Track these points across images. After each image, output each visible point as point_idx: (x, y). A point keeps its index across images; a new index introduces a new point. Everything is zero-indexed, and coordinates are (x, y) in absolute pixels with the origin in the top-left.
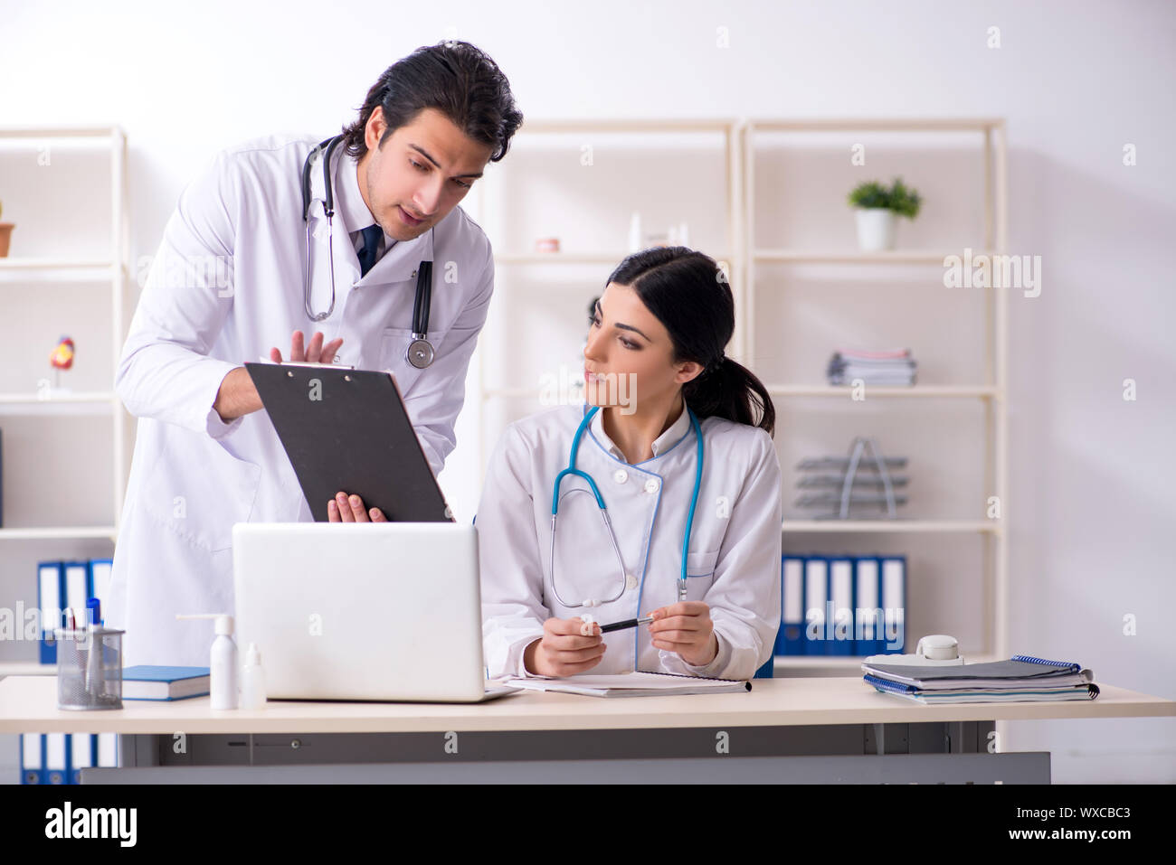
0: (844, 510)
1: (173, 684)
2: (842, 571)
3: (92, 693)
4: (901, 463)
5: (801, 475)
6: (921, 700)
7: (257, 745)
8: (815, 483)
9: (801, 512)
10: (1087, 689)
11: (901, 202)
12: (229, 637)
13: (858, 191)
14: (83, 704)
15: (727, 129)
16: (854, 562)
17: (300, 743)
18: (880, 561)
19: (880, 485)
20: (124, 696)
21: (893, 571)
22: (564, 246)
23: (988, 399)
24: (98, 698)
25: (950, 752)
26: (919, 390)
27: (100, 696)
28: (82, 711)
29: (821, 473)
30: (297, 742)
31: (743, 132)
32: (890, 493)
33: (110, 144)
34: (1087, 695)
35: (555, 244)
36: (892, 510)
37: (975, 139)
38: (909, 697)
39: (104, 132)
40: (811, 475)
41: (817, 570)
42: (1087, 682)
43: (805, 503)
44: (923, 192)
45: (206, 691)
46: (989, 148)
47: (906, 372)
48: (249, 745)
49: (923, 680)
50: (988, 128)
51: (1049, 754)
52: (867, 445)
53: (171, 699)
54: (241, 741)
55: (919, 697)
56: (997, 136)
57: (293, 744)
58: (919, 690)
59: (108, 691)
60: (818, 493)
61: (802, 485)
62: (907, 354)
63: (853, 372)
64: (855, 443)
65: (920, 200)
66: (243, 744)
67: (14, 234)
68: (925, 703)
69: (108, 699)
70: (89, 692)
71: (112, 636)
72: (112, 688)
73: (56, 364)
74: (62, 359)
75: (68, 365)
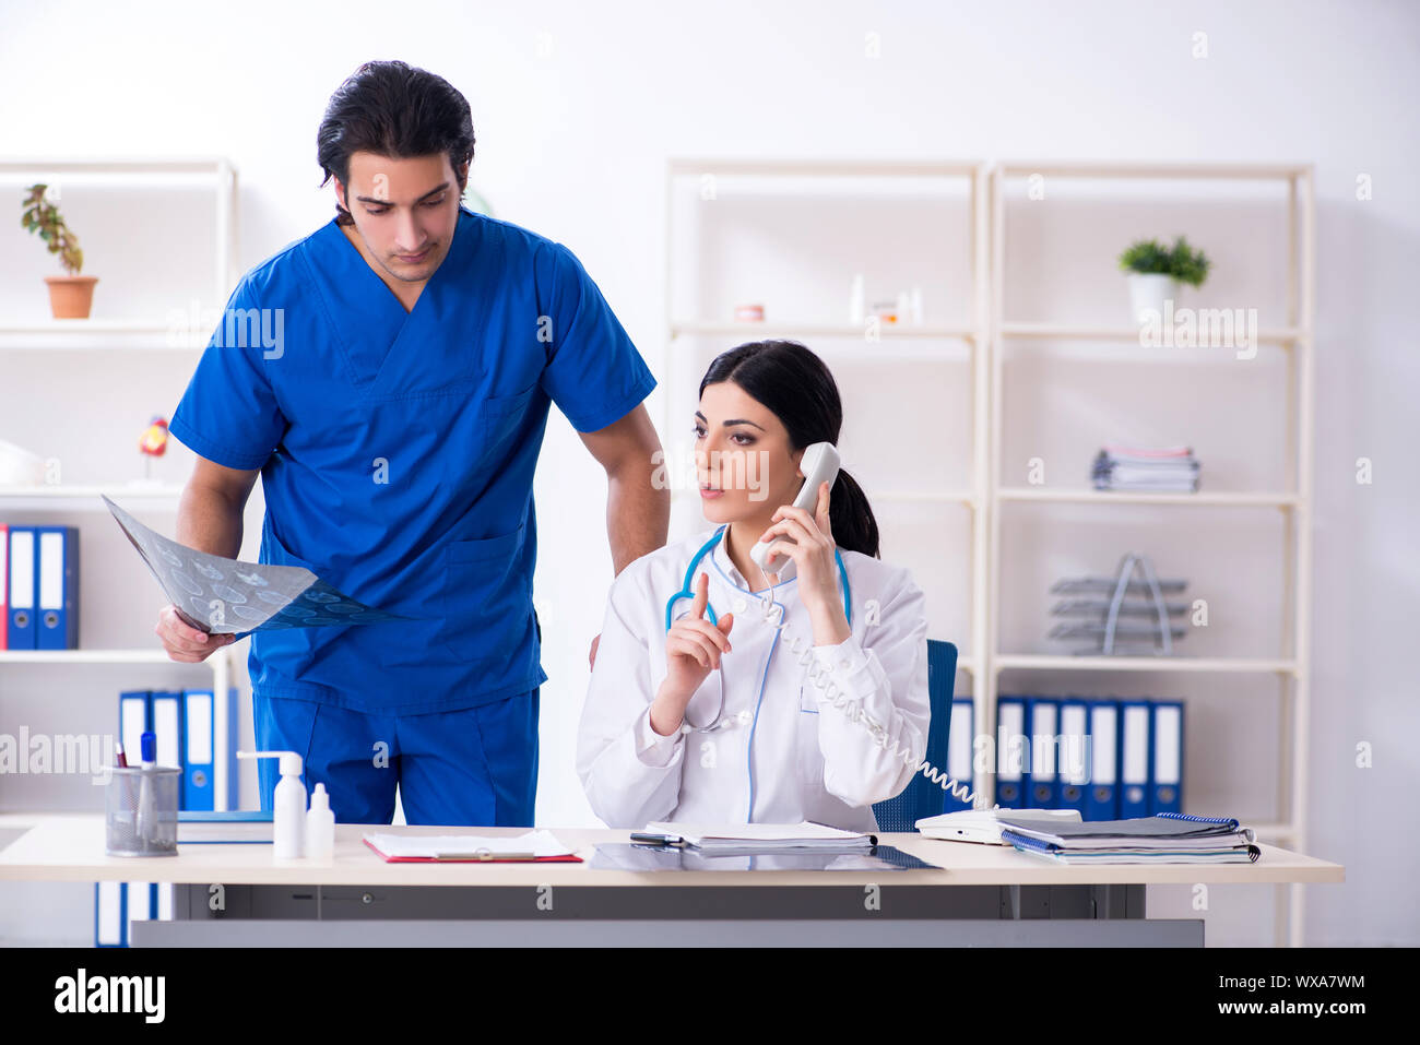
0: (1109, 643)
2: (1104, 718)
3: (144, 837)
4: (1180, 587)
5: (1056, 600)
6: (1062, 859)
7: (324, 898)
8: (1079, 609)
9: (1055, 644)
10: (1246, 850)
11: (1185, 266)
12: (296, 778)
13: (1133, 252)
14: (132, 850)
15: (973, 173)
16: (1120, 708)
17: (373, 898)
18: (1152, 707)
19: (1154, 614)
21: (1168, 719)
22: (769, 313)
23: (1288, 510)
25: (1095, 918)
26: (1204, 497)
29: (1082, 598)
30: (369, 897)
31: (991, 178)
32: (1165, 624)
33: (218, 182)
34: (1246, 858)
35: (759, 311)
36: (1167, 643)
37: (1280, 189)
39: (209, 167)
40: (1070, 599)
41: (1074, 716)
42: (1247, 843)
43: (1058, 634)
44: (1210, 255)
45: (270, 839)
46: (1294, 201)
47: (1188, 475)
48: (316, 899)
49: (1065, 837)
50: (1293, 177)
51: (1203, 921)
52: (1138, 562)
54: (309, 893)
56: (1304, 187)
57: (365, 898)
58: (1060, 848)
59: (161, 835)
60: (1077, 621)
61: (1058, 611)
62: (1189, 453)
63: (1122, 474)
64: (1124, 560)
65: (1208, 263)
66: (309, 897)
67: (98, 291)
68: (1067, 863)
69: (162, 844)
70: (141, 836)
71: (165, 775)
72: (166, 833)
73: (146, 450)
74: (154, 444)
75: (160, 451)
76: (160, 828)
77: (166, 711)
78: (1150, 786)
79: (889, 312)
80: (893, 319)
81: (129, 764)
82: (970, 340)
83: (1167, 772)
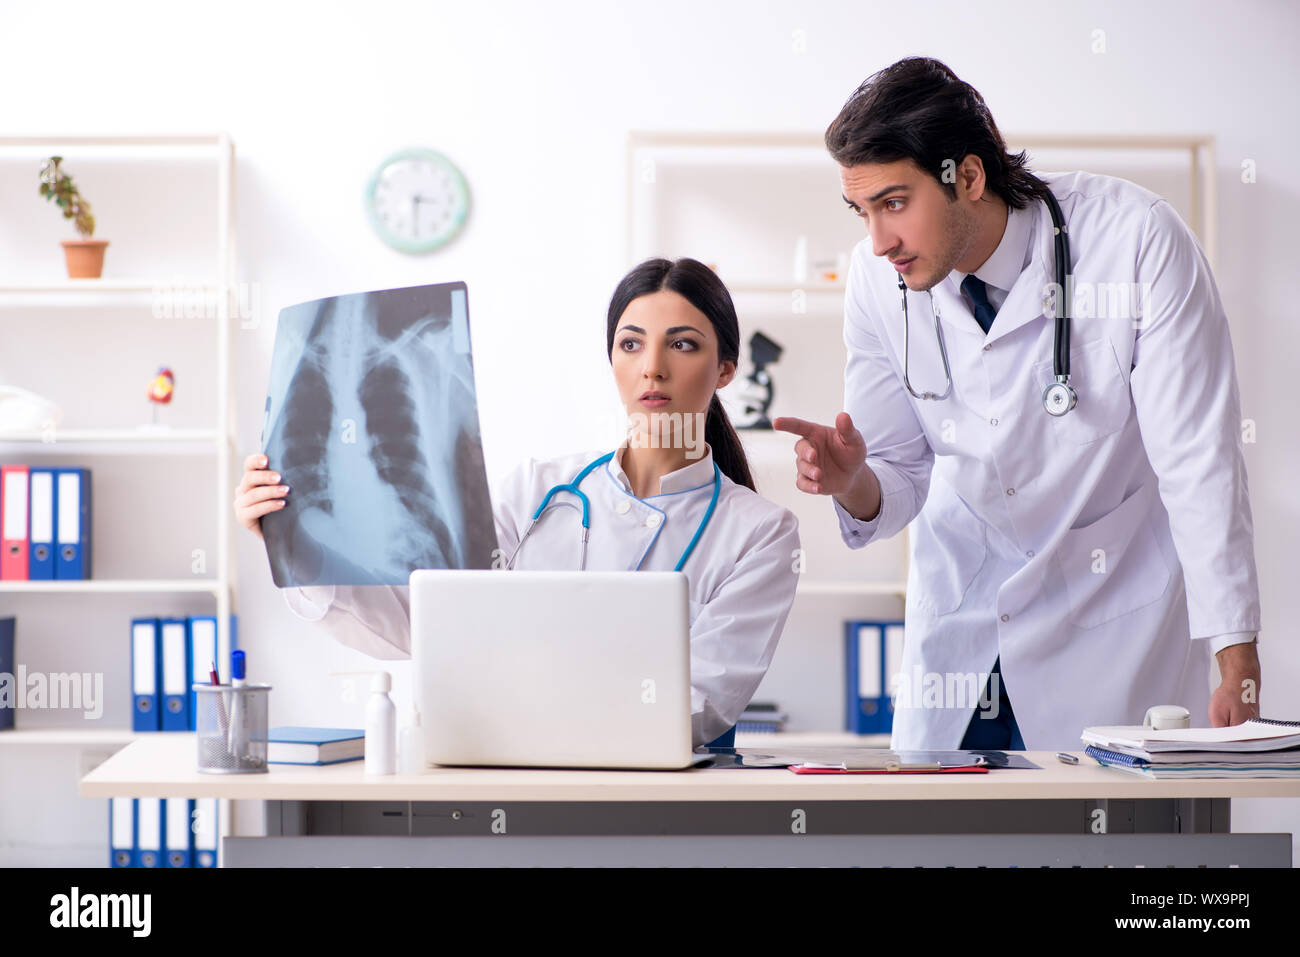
1: (323, 746)
3: (235, 754)
6: (1149, 774)
7: (414, 815)
12: (386, 695)
14: (222, 767)
17: (462, 814)
20: (270, 759)
24: (241, 760)
25: (1180, 832)
27: (243, 758)
28: (224, 774)
30: (459, 813)
33: (217, 153)
37: (1181, 159)
38: (1136, 771)
39: (210, 140)
45: (361, 755)
46: (1196, 170)
48: (407, 815)
49: (1153, 753)
50: (1195, 147)
51: (1291, 836)
53: (321, 764)
54: (399, 810)
55: (1148, 771)
56: (1205, 155)
57: (454, 815)
58: (1147, 762)
59: (252, 752)
66: (399, 814)
67: (109, 255)
68: (1154, 777)
69: (253, 762)
70: (232, 754)
71: (256, 693)
72: (256, 750)
73: (154, 398)
74: (161, 393)
75: (167, 399)
76: (251, 745)
77: (173, 635)
79: (830, 270)
80: (833, 277)
81: (221, 681)
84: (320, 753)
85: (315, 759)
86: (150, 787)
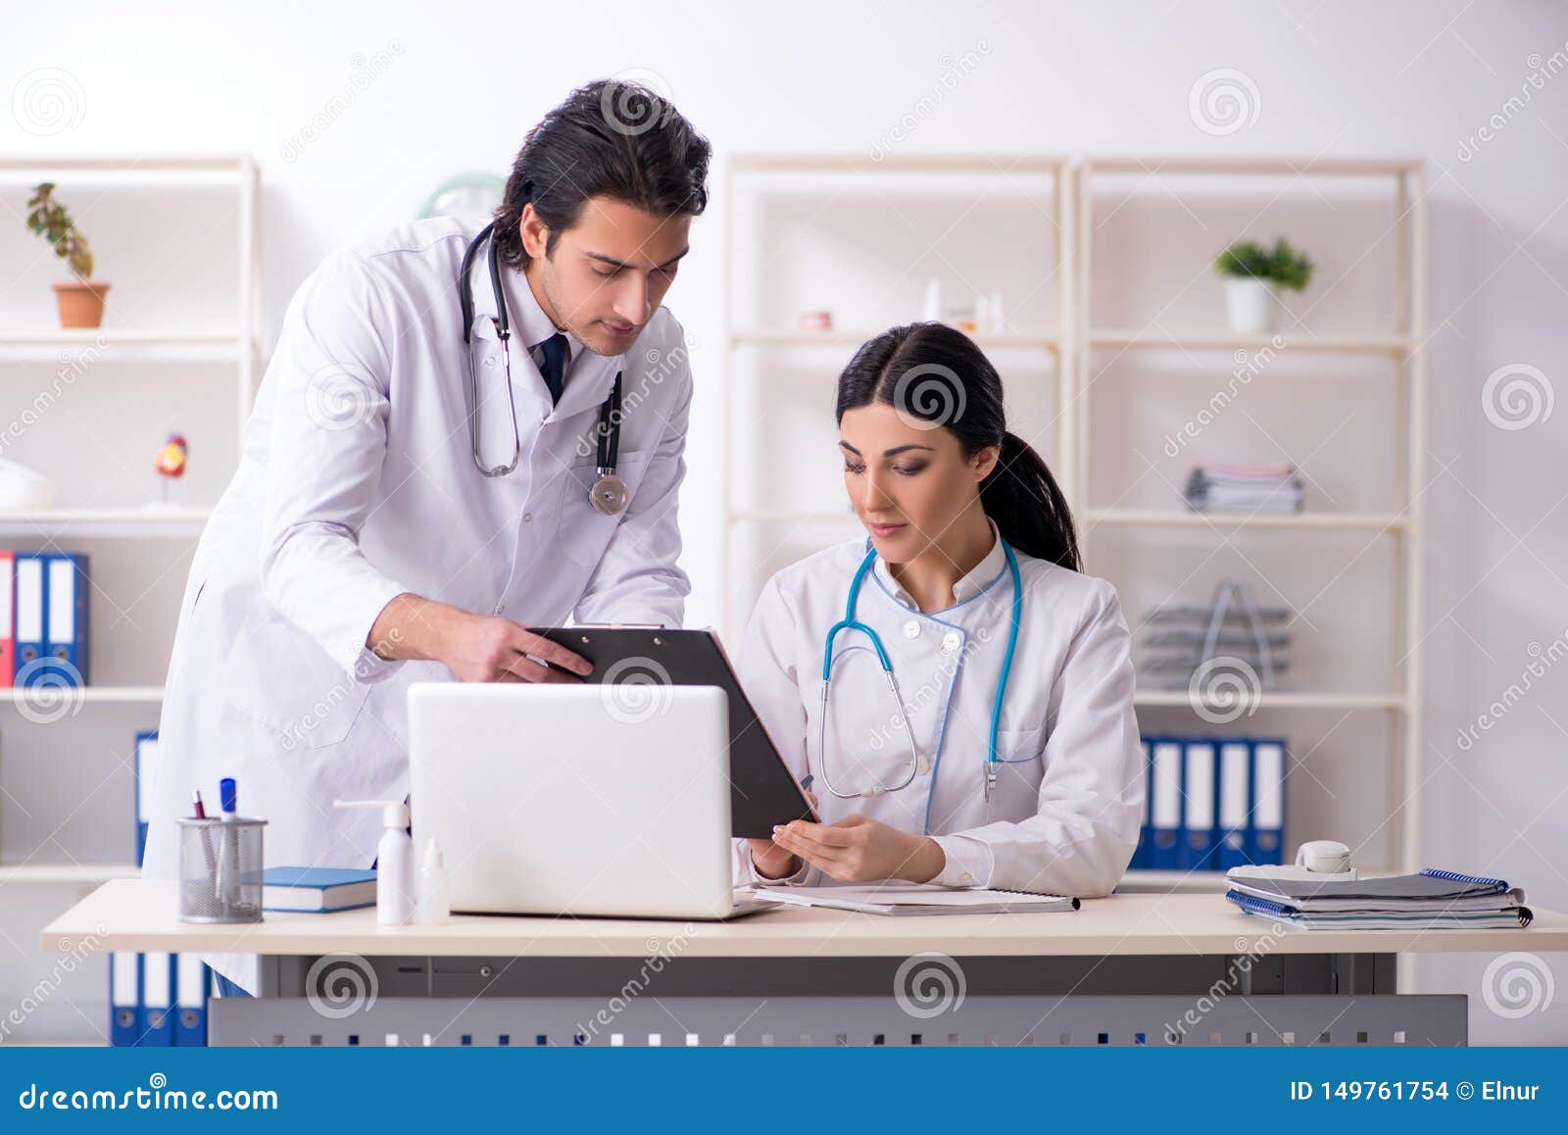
1: (328, 891)
2: (1200, 758)
3: (224, 900)
4: (1282, 616)
5: (1147, 631)
6: (1300, 924)
7: (436, 971)
8: (1166, 642)
9: (1146, 678)
10: (1516, 913)
11: (1287, 269)
12: (402, 831)
13: (1229, 255)
14: (208, 915)
15: (1056, 169)
16: (1217, 746)
17: (493, 971)
18: (1251, 745)
19: (1253, 645)
20: (265, 905)
21: (1269, 759)
22: (838, 321)
23: (1398, 533)
24: (231, 907)
25: (1337, 993)
26: (1308, 518)
27: (234, 905)
28: (211, 923)
29: (1175, 628)
30: (488, 970)
31: (1077, 175)
32: (1265, 656)
33: (239, 179)
34: (1517, 921)
35: (826, 319)
36: (1267, 676)
37: (1385, 187)
38: (1284, 920)
39: (231, 163)
40: (1162, 630)
41: (1167, 757)
42: (1516, 904)
43: (1153, 667)
44: (1314, 258)
45: (371, 900)
46: (1403, 199)
47: (1290, 494)
48: (426, 972)
49: (1303, 899)
50: (1402, 172)
51: (1466, 996)
52: (1236, 591)
53: (325, 911)
54: (417, 966)
55: (1298, 921)
56: (1414, 183)
57: (483, 971)
58: (1297, 911)
59: (244, 898)
60: (1171, 653)
61: (1150, 642)
62: (1291, 471)
63: (1219, 494)
64: (1220, 588)
65: (1312, 266)
66: (418, 970)
67: (110, 302)
68: (1306, 928)
69: (245, 909)
70: (220, 899)
71: (250, 829)
72: (250, 895)
73: (163, 471)
74: (171, 463)
75: (178, 472)
76: (243, 890)
78: (1250, 832)
79: (965, 319)
81: (207, 813)
82: (1053, 349)
83: (1268, 815)
84: (325, 898)
85: (318, 906)
86: (125, 940)
